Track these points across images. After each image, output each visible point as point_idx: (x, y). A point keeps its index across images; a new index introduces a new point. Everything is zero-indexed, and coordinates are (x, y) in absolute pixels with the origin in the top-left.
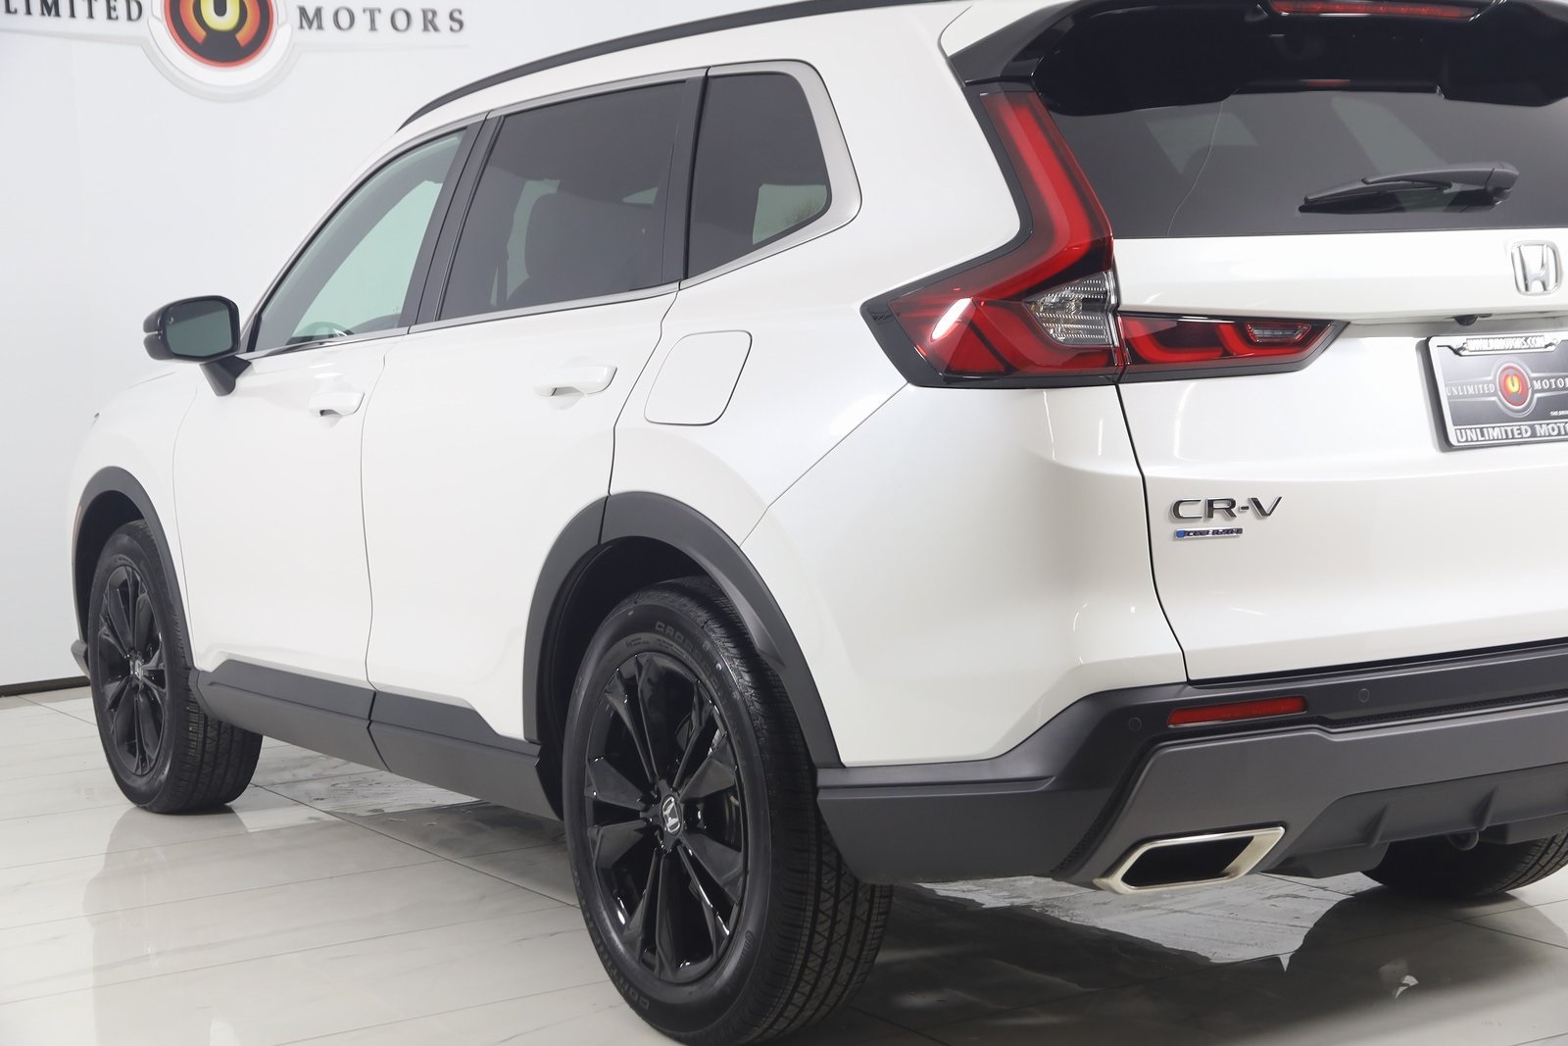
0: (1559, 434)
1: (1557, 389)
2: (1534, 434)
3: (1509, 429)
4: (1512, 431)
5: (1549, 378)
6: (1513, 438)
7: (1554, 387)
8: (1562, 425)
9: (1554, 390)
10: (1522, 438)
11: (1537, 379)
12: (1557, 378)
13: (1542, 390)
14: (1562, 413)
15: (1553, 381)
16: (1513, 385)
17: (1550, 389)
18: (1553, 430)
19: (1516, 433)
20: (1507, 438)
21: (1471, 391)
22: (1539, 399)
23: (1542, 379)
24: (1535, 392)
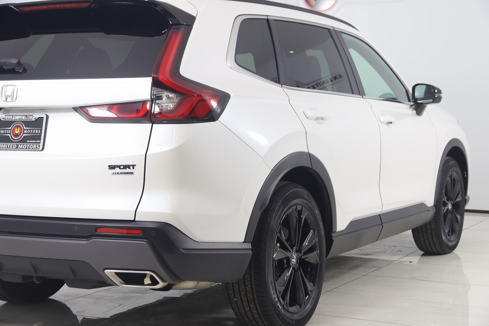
0: (26, 148)
1: (32, 133)
2: (17, 147)
3: (9, 145)
4: (10, 146)
5: (30, 130)
6: (9, 148)
7: (31, 132)
8: (28, 145)
9: (31, 134)
10: (13, 148)
11: (26, 130)
12: (33, 130)
13: (27, 133)
14: (31, 141)
15: (31, 130)
16: (17, 131)
17: (30, 133)
18: (25, 147)
19: (11, 146)
20: (7, 148)
21: (2, 132)
22: (24, 136)
23: (27, 130)
24: (24, 133)
